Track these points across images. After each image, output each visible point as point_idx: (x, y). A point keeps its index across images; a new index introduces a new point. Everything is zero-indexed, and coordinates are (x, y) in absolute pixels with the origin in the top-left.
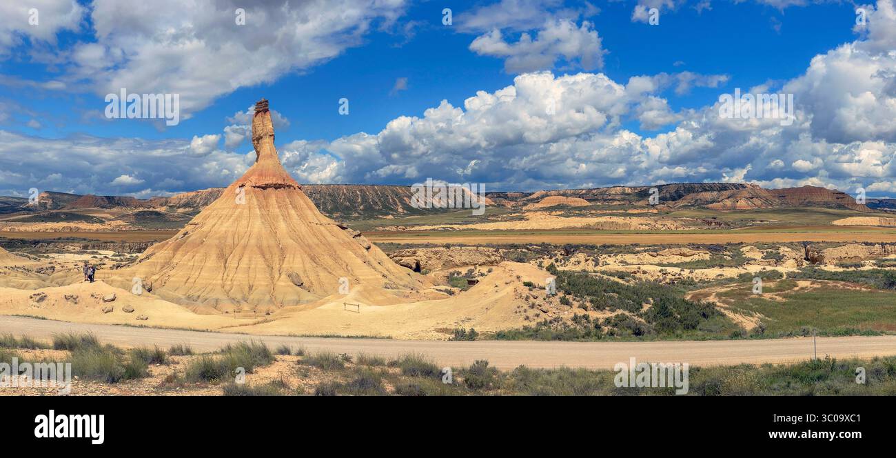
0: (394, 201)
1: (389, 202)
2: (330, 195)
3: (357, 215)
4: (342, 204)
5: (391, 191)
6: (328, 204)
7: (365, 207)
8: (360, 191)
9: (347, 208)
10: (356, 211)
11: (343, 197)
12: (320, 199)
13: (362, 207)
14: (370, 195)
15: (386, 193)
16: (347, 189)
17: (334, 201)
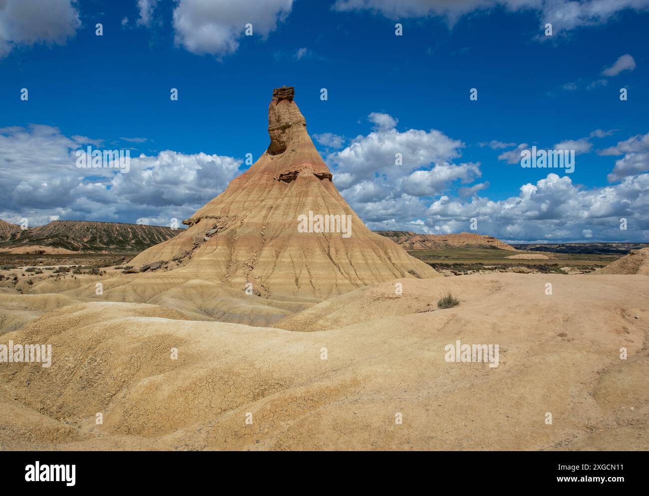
0: (159, 238)
1: (155, 239)
2: (105, 230)
3: (130, 247)
4: (116, 238)
5: (156, 230)
6: (104, 238)
7: (136, 241)
8: (131, 228)
9: (121, 242)
10: (129, 244)
11: (117, 233)
12: (96, 234)
13: (133, 241)
14: (140, 233)
15: (152, 231)
16: (120, 227)
17: (109, 236)
